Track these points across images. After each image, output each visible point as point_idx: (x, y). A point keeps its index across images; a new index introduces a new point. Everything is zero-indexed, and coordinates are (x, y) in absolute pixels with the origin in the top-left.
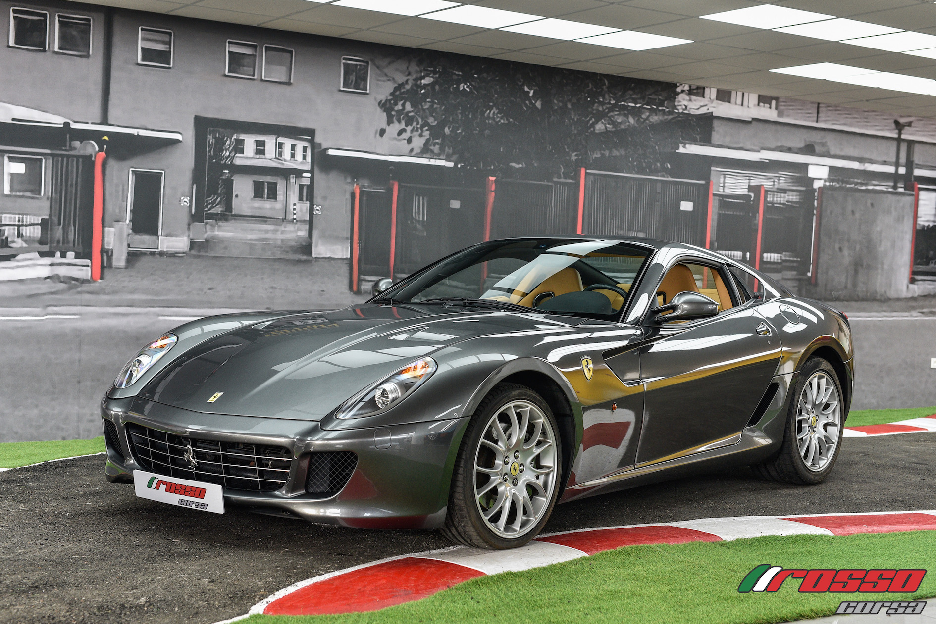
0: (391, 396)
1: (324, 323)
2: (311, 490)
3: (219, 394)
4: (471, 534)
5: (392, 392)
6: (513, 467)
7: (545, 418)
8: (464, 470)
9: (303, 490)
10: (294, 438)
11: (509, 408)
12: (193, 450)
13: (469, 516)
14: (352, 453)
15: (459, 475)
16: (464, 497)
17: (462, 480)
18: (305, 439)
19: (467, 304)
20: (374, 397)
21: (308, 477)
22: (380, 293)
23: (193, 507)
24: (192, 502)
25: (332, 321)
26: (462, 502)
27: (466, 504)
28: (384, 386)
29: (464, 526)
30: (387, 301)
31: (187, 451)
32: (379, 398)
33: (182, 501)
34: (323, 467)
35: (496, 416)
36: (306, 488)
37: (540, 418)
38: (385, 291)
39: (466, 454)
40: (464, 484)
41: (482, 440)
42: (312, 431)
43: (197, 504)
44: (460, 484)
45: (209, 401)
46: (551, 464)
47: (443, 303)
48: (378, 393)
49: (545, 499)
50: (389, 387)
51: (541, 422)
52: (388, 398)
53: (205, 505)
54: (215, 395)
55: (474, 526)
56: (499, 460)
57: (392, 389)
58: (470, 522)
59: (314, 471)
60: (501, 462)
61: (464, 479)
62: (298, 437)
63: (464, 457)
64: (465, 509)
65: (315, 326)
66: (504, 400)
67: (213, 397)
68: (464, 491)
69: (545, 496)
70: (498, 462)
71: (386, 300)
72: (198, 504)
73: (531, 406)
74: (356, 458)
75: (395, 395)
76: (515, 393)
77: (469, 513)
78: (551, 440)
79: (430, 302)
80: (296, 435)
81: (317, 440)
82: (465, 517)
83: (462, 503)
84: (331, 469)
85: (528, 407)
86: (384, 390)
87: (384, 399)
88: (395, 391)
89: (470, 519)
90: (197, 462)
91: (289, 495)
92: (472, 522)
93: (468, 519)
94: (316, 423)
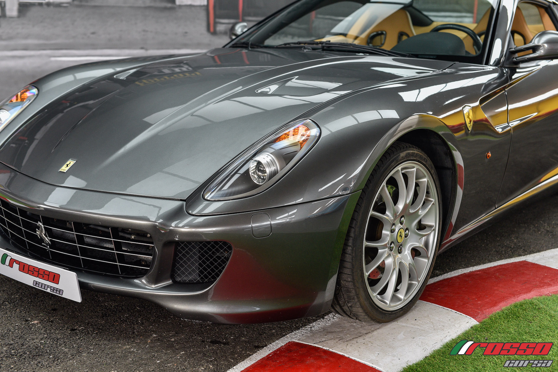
0: (268, 170)
1: (188, 72)
2: (178, 279)
3: (71, 162)
4: (359, 314)
5: (269, 165)
6: (399, 234)
7: (429, 177)
8: (352, 250)
9: (170, 280)
10: (155, 222)
11: (398, 171)
12: (45, 227)
13: (358, 298)
14: (225, 243)
15: (347, 255)
16: (353, 279)
17: (351, 261)
18: (168, 224)
19: (325, 48)
20: (247, 171)
21: (174, 265)
22: (237, 36)
23: (49, 290)
24: (47, 285)
25: (195, 69)
26: (351, 283)
27: (355, 286)
28: (259, 158)
29: (351, 306)
30: (244, 45)
31: (38, 227)
32: (254, 173)
33: (36, 283)
34: (191, 256)
35: (384, 183)
36: (172, 277)
37: (424, 177)
38: (242, 34)
39: (355, 232)
40: (353, 265)
41: (371, 212)
42: (177, 214)
43: (52, 288)
44: (348, 265)
45: (60, 170)
46: (433, 224)
47: (302, 47)
48: (252, 165)
49: (426, 260)
50: (265, 158)
51: (425, 181)
52: (264, 172)
53: (61, 291)
54: (68, 163)
55: (362, 307)
56: (387, 230)
57: (269, 161)
58: (358, 303)
59: (181, 259)
60: (388, 233)
61: (352, 259)
62: (161, 221)
63: (352, 235)
64: (353, 291)
65: (181, 75)
66: (393, 164)
67: (65, 166)
68: (353, 273)
69: (427, 257)
70: (385, 232)
71: (244, 43)
72: (54, 289)
73: (417, 167)
74: (230, 248)
75: (273, 168)
76: (403, 154)
77: (357, 294)
78: (434, 199)
79: (287, 46)
80: (159, 218)
81: (183, 227)
82: (353, 299)
83: (350, 285)
84: (200, 259)
85: (414, 167)
86: (259, 163)
87: (260, 174)
88: (273, 163)
89: (359, 301)
90: (51, 240)
91: (153, 286)
92: (360, 304)
93: (356, 300)
94: (181, 202)
